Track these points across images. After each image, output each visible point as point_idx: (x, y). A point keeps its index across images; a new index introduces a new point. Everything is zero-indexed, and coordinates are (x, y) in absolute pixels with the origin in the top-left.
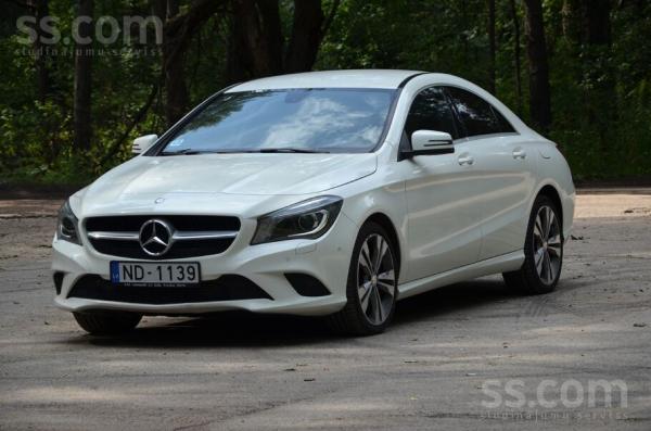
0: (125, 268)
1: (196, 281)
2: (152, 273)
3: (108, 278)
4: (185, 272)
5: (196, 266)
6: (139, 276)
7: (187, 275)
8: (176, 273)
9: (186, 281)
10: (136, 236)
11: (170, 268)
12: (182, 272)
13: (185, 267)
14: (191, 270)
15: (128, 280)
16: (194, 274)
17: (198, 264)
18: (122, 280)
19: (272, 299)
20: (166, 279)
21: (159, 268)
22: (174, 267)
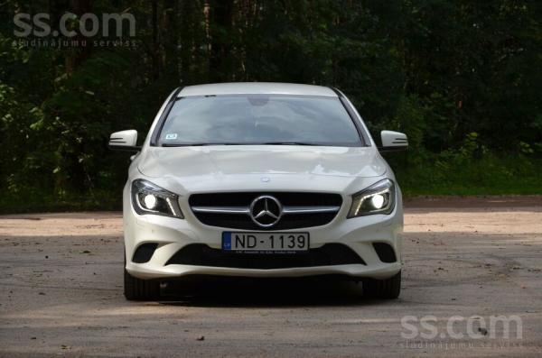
0: (237, 238)
1: (305, 248)
2: (264, 242)
3: (219, 247)
4: (296, 241)
5: (306, 236)
6: (252, 244)
7: (297, 243)
8: (287, 242)
9: (296, 248)
10: (247, 211)
11: (282, 238)
12: (293, 241)
13: (296, 236)
14: (301, 240)
15: (240, 248)
16: (303, 242)
17: (308, 234)
18: (233, 248)
19: (364, 264)
20: (277, 247)
21: (272, 237)
22: (286, 237)
